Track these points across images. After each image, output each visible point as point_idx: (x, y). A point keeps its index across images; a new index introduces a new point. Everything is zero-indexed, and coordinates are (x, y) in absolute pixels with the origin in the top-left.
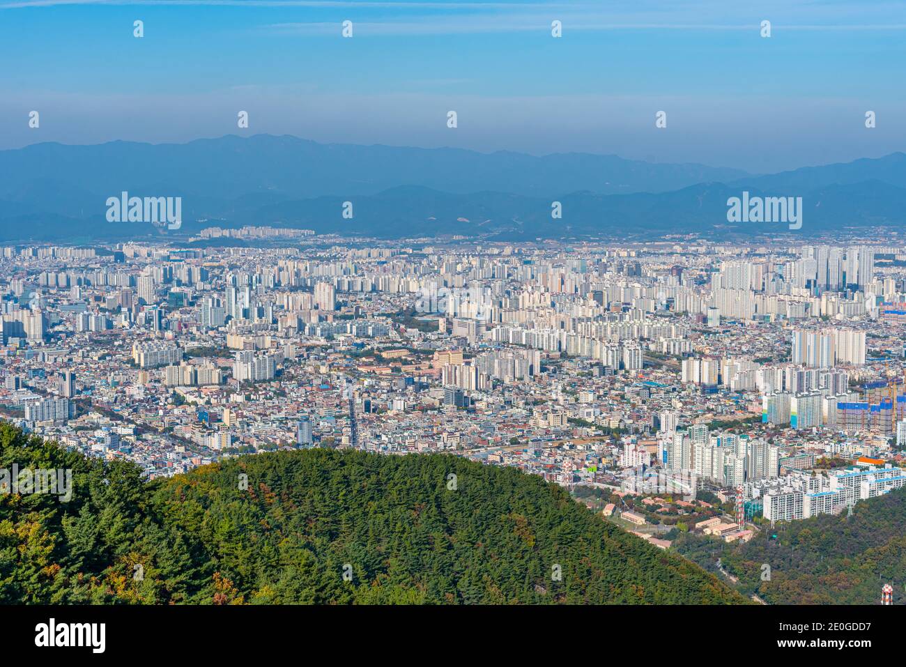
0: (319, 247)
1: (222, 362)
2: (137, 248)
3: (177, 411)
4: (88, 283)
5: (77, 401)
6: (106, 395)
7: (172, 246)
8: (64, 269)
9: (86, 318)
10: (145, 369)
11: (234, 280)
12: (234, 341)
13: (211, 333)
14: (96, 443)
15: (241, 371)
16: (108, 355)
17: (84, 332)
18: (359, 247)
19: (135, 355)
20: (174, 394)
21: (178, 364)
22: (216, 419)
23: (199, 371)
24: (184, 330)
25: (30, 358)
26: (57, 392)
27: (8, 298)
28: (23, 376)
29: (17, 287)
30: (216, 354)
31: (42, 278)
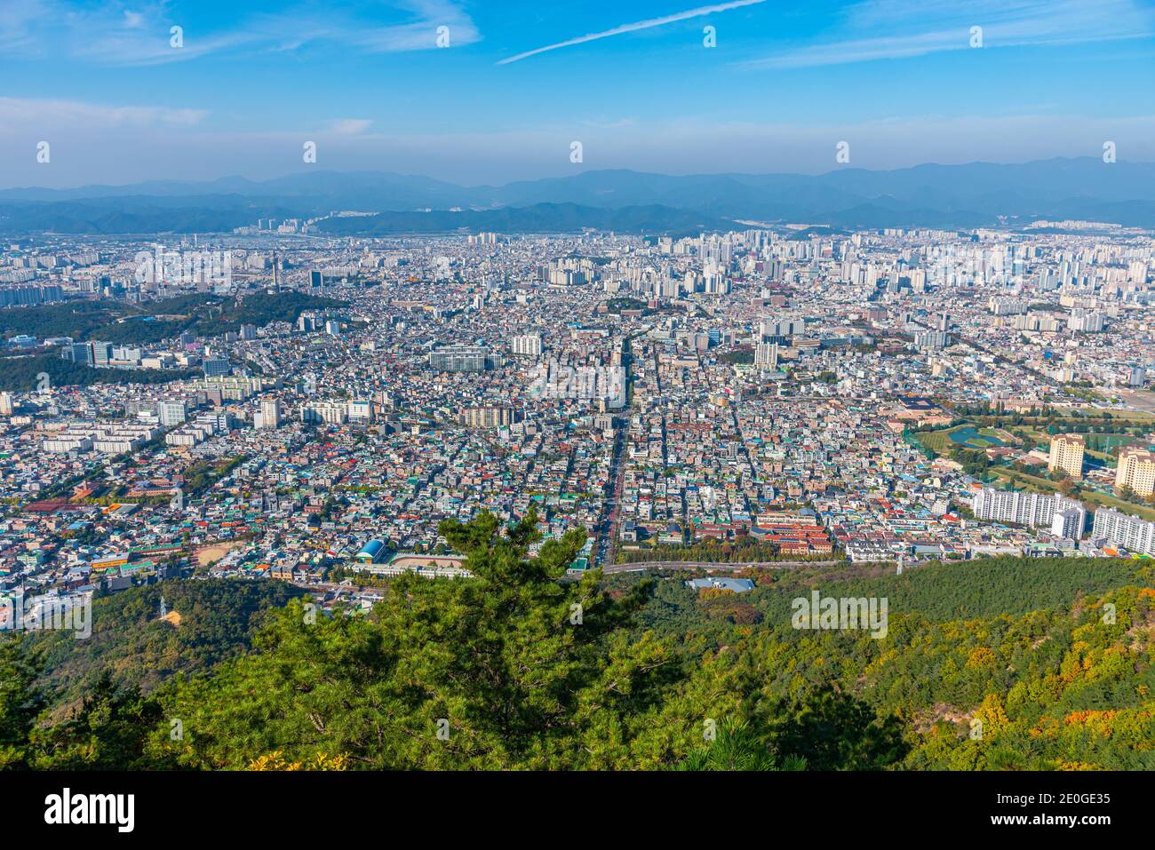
0: (1125, 236)
1: (1058, 315)
2: (987, 233)
3: (1026, 349)
5: (950, 334)
6: (972, 333)
7: (1011, 233)
8: (937, 244)
10: (998, 315)
11: (1061, 257)
12: (1066, 301)
13: (1046, 294)
14: (966, 365)
15: (1075, 323)
16: (970, 303)
17: (952, 286)
19: (991, 305)
20: (1022, 336)
21: (1025, 314)
22: (1058, 358)
23: (1041, 320)
24: (1025, 290)
25: (915, 301)
26: (935, 327)
27: (900, 262)
28: (911, 313)
29: (906, 255)
30: (1053, 310)
31: (922, 250)
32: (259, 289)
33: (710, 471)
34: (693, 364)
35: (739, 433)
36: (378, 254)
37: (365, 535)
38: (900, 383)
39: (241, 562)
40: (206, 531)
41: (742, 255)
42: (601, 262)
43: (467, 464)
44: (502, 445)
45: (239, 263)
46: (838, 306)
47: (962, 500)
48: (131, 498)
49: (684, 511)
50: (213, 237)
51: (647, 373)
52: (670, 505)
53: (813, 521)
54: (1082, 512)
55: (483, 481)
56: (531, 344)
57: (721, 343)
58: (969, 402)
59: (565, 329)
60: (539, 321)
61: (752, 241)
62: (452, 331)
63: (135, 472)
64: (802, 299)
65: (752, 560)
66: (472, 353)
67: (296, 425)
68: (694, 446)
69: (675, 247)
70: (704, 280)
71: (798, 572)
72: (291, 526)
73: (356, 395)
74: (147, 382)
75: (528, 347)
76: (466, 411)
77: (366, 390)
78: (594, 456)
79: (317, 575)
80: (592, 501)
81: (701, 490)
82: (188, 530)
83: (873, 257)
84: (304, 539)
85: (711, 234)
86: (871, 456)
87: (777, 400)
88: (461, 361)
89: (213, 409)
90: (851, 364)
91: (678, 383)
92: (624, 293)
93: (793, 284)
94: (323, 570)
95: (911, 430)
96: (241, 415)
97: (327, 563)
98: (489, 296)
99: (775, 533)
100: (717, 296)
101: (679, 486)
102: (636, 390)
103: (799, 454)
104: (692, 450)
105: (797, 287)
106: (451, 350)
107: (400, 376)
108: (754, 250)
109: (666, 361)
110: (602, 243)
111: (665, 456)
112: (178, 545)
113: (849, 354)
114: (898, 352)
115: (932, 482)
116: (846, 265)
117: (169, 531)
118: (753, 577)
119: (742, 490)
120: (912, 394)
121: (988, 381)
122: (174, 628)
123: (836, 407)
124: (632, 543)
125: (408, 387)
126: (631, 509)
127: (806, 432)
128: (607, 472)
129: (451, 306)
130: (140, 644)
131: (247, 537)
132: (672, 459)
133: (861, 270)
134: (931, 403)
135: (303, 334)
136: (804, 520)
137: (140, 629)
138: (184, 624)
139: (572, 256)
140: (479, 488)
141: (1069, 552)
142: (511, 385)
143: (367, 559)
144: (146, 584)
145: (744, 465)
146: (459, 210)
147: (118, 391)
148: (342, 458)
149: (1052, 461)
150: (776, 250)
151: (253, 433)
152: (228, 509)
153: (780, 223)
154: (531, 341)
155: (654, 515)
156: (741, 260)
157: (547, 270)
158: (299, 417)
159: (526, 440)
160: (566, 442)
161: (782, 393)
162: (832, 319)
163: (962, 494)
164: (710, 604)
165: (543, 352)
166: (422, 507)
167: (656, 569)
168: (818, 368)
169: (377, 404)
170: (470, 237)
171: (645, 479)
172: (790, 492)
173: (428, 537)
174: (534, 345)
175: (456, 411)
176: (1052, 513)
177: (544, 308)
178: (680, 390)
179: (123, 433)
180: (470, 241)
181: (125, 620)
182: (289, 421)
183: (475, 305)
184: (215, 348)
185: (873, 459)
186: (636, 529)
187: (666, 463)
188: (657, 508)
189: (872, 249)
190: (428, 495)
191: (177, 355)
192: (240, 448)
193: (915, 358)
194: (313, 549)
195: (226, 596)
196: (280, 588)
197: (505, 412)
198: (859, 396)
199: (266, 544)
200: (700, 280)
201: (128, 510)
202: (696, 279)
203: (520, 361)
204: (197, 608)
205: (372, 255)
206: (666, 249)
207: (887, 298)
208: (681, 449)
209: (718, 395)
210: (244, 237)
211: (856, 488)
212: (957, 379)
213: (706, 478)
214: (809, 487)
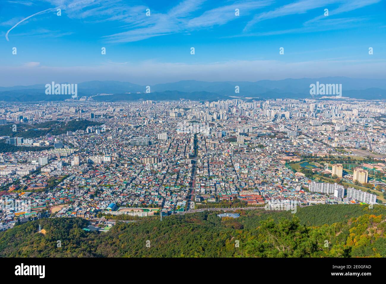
0: (351, 101)
1: (332, 126)
2: (308, 100)
3: (323, 136)
4: (298, 107)
5: (298, 132)
6: (305, 132)
7: (316, 100)
8: (293, 104)
9: (299, 114)
10: (313, 126)
11: (332, 107)
12: (334, 121)
13: (328, 119)
14: (304, 142)
15: (337, 128)
16: (304, 122)
17: (298, 117)
18: (362, 101)
19: (311, 123)
20: (321, 132)
21: (321, 125)
22: (332, 139)
23: (327, 128)
24: (321, 118)
25: (287, 122)
26: (294, 130)
27: (282, 109)
28: (286, 125)
29: (283, 107)
30: (330, 124)
31: (288, 105)
32: (73, 119)
33: (224, 177)
34: (217, 142)
35: (233, 165)
36: (113, 107)
37: (109, 201)
38: (283, 148)
39: (67, 211)
40: (54, 201)
41: (231, 107)
42: (186, 109)
43: (143, 176)
44: (155, 170)
45: (67, 111)
46: (263, 123)
47: (305, 186)
48: (29, 190)
49: (216, 191)
50: (58, 102)
51: (202, 145)
52: (211, 189)
53: (258, 194)
54: (343, 189)
55: (149, 182)
56: (164, 136)
57: (226, 135)
58: (306, 154)
59: (175, 131)
60: (167, 129)
61: (234, 102)
62: (138, 132)
63: (30, 181)
64: (251, 121)
65: (238, 207)
66: (145, 140)
67: (85, 164)
68: (218, 169)
69: (210, 105)
70: (220, 115)
71: (254, 211)
72: (84, 199)
73: (106, 154)
74: (35, 151)
75: (163, 137)
76: (143, 159)
77: (109, 152)
78: (185, 173)
79: (93, 215)
80: (185, 188)
81: (221, 184)
82: (48, 201)
83: (273, 107)
84: (88, 203)
85: (222, 100)
86: (275, 172)
87: (245, 154)
88: (141, 142)
89: (57, 160)
90: (268, 142)
91: (212, 148)
92: (194, 119)
93: (248, 116)
94: (95, 214)
95: (288, 163)
96: (67, 161)
97: (96, 211)
98: (150, 121)
99: (246, 198)
100: (224, 120)
101: (214, 183)
102: (199, 151)
103: (252, 171)
104: (218, 171)
105: (250, 117)
106: (138, 139)
107: (121, 147)
108: (235, 105)
109: (208, 141)
110: (186, 103)
111: (209, 173)
112: (45, 206)
113: (267, 139)
114: (282, 138)
115: (295, 180)
116: (265, 110)
117: (42, 201)
118: (239, 213)
119: (234, 183)
120: (287, 151)
121: (311, 147)
122: (44, 235)
123: (263, 156)
124: (199, 202)
125: (123, 151)
126: (198, 190)
127: (254, 164)
128: (190, 178)
129: (137, 124)
130: (31, 241)
131: (69, 203)
132: (211, 174)
133: (270, 112)
134: (294, 154)
135: (88, 134)
136: (255, 193)
137: (32, 236)
138: (47, 234)
139: (177, 108)
140: (147, 185)
141: (340, 202)
142: (157, 150)
143: (110, 210)
144: (34, 220)
145: (235, 175)
146: (140, 93)
147: (25, 154)
148: (101, 175)
149: (333, 172)
150: (242, 105)
151: (71, 167)
152: (62, 194)
153: (243, 97)
154: (164, 135)
155: (206, 193)
156: (231, 109)
157: (169, 112)
158: (86, 162)
159: (163, 168)
160: (176, 169)
161: (246, 151)
162: (261, 127)
163: (305, 184)
164: (226, 222)
165: (168, 139)
166: (128, 192)
167: (207, 211)
168: (257, 143)
169: (113, 157)
170: (143, 102)
171: (203, 181)
172: (250, 184)
173: (131, 201)
174: (165, 136)
175: (140, 159)
176: (334, 189)
177: (168, 125)
178: (213, 151)
179: (26, 168)
180: (143, 103)
181: (26, 233)
182: (83, 163)
183: (145, 124)
184: (58, 139)
185: (276, 173)
186: (200, 197)
187: (209, 175)
188: (207, 190)
189: (273, 105)
190: (130, 187)
191: (45, 141)
192: (66, 172)
193: (288, 140)
194: (91, 206)
195: (62, 223)
196: (80, 220)
197: (156, 159)
198: (271, 152)
199: (75, 205)
200: (218, 115)
201: (28, 194)
202: (217, 115)
203: (160, 142)
204: (52, 228)
205: (111, 108)
206: (207, 105)
207: (278, 121)
208: (214, 170)
209: (225, 152)
210: (68, 102)
211: (271, 182)
212: (301, 146)
213: (223, 180)
214: (256, 182)
